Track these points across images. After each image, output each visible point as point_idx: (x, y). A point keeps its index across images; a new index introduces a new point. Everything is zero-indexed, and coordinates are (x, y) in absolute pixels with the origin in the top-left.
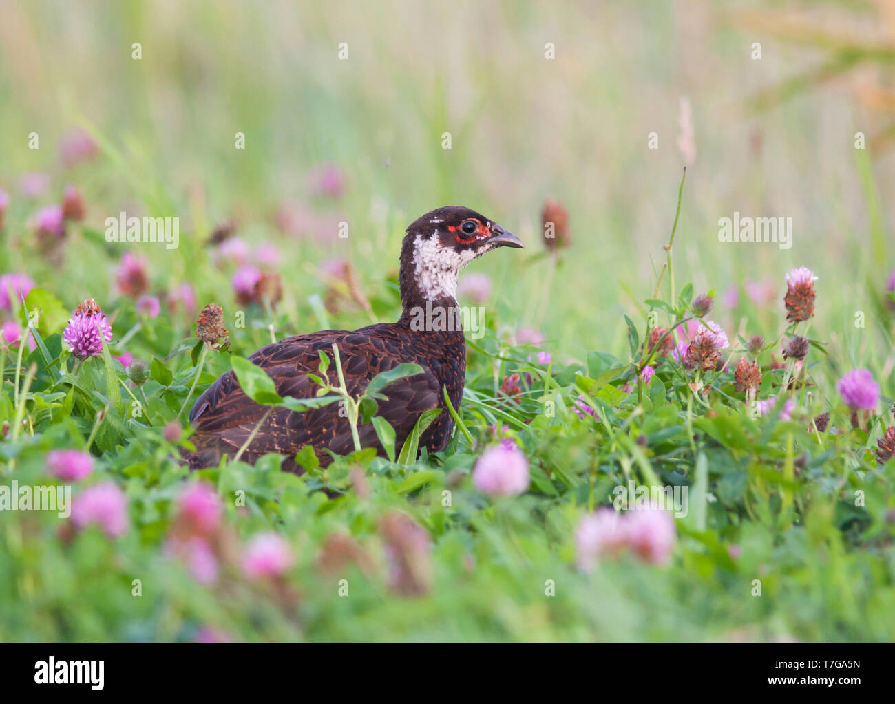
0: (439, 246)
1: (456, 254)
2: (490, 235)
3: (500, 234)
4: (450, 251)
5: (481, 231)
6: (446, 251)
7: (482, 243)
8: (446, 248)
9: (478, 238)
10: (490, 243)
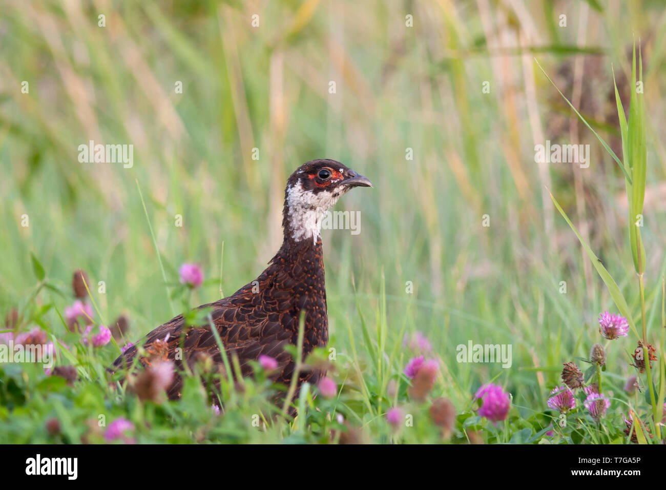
0: (301, 191)
1: (314, 195)
2: (342, 178)
3: (351, 177)
4: (310, 194)
5: (335, 176)
6: (307, 194)
7: (336, 185)
8: (306, 192)
9: (332, 181)
10: (343, 184)
